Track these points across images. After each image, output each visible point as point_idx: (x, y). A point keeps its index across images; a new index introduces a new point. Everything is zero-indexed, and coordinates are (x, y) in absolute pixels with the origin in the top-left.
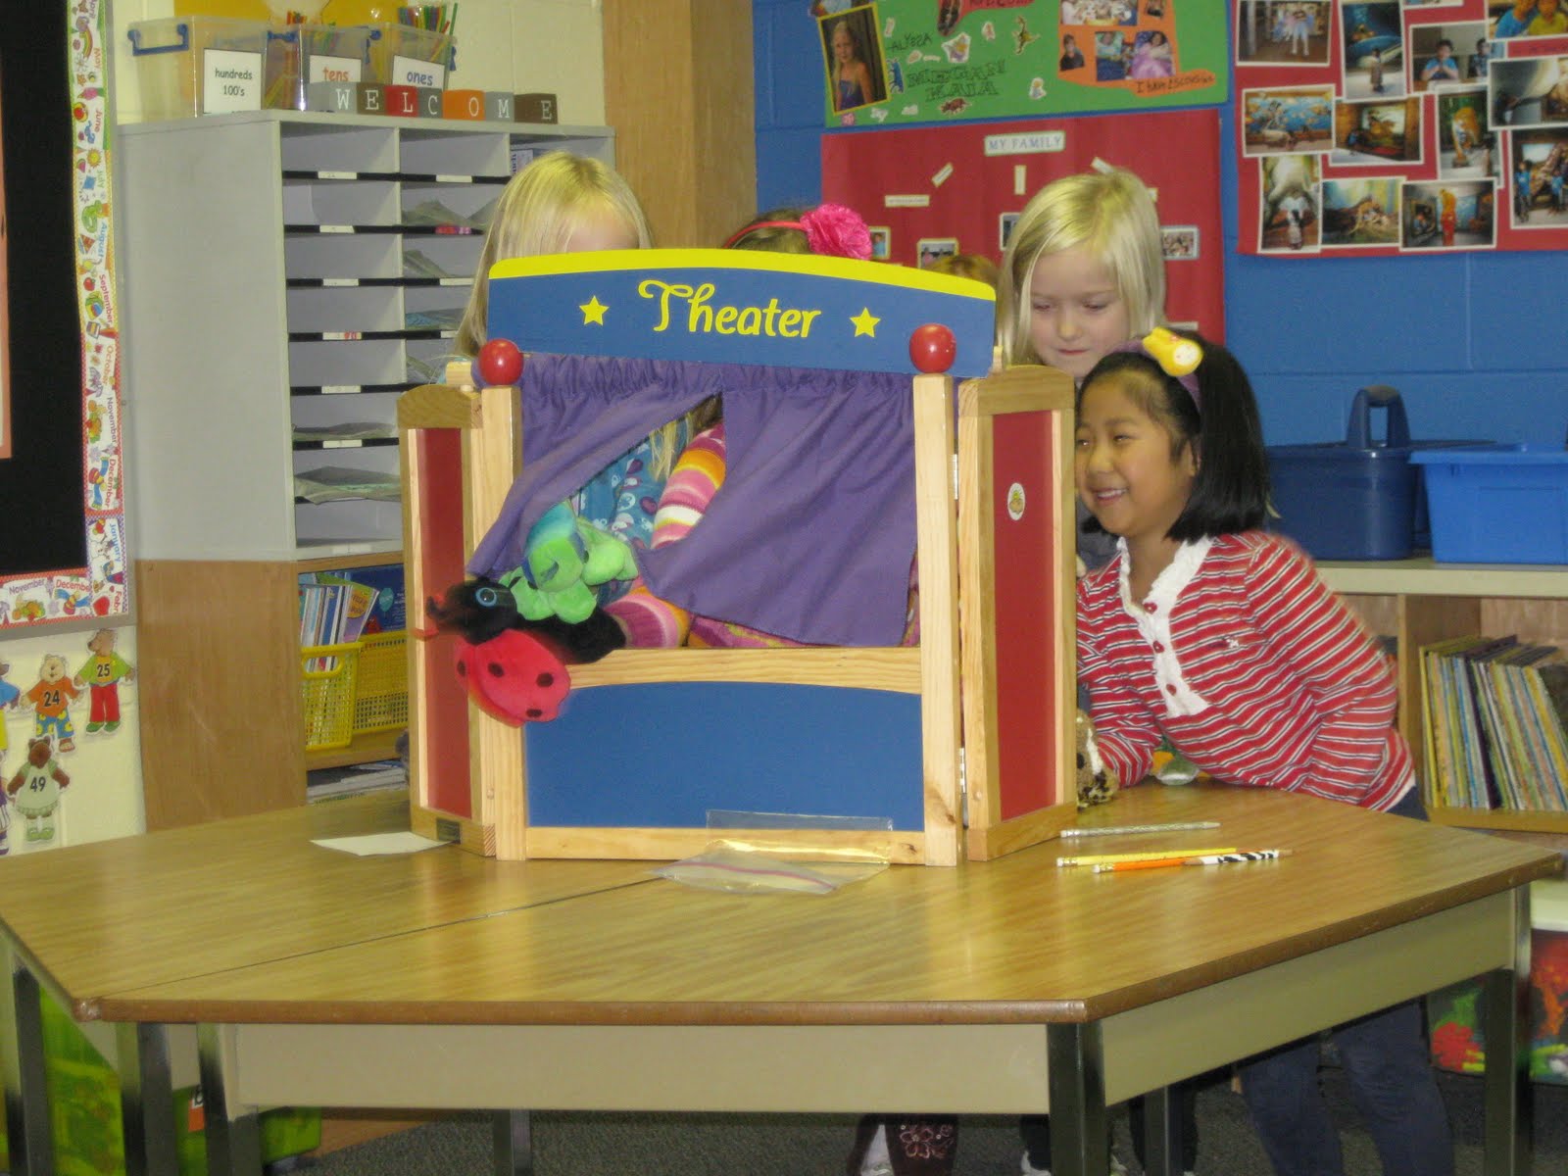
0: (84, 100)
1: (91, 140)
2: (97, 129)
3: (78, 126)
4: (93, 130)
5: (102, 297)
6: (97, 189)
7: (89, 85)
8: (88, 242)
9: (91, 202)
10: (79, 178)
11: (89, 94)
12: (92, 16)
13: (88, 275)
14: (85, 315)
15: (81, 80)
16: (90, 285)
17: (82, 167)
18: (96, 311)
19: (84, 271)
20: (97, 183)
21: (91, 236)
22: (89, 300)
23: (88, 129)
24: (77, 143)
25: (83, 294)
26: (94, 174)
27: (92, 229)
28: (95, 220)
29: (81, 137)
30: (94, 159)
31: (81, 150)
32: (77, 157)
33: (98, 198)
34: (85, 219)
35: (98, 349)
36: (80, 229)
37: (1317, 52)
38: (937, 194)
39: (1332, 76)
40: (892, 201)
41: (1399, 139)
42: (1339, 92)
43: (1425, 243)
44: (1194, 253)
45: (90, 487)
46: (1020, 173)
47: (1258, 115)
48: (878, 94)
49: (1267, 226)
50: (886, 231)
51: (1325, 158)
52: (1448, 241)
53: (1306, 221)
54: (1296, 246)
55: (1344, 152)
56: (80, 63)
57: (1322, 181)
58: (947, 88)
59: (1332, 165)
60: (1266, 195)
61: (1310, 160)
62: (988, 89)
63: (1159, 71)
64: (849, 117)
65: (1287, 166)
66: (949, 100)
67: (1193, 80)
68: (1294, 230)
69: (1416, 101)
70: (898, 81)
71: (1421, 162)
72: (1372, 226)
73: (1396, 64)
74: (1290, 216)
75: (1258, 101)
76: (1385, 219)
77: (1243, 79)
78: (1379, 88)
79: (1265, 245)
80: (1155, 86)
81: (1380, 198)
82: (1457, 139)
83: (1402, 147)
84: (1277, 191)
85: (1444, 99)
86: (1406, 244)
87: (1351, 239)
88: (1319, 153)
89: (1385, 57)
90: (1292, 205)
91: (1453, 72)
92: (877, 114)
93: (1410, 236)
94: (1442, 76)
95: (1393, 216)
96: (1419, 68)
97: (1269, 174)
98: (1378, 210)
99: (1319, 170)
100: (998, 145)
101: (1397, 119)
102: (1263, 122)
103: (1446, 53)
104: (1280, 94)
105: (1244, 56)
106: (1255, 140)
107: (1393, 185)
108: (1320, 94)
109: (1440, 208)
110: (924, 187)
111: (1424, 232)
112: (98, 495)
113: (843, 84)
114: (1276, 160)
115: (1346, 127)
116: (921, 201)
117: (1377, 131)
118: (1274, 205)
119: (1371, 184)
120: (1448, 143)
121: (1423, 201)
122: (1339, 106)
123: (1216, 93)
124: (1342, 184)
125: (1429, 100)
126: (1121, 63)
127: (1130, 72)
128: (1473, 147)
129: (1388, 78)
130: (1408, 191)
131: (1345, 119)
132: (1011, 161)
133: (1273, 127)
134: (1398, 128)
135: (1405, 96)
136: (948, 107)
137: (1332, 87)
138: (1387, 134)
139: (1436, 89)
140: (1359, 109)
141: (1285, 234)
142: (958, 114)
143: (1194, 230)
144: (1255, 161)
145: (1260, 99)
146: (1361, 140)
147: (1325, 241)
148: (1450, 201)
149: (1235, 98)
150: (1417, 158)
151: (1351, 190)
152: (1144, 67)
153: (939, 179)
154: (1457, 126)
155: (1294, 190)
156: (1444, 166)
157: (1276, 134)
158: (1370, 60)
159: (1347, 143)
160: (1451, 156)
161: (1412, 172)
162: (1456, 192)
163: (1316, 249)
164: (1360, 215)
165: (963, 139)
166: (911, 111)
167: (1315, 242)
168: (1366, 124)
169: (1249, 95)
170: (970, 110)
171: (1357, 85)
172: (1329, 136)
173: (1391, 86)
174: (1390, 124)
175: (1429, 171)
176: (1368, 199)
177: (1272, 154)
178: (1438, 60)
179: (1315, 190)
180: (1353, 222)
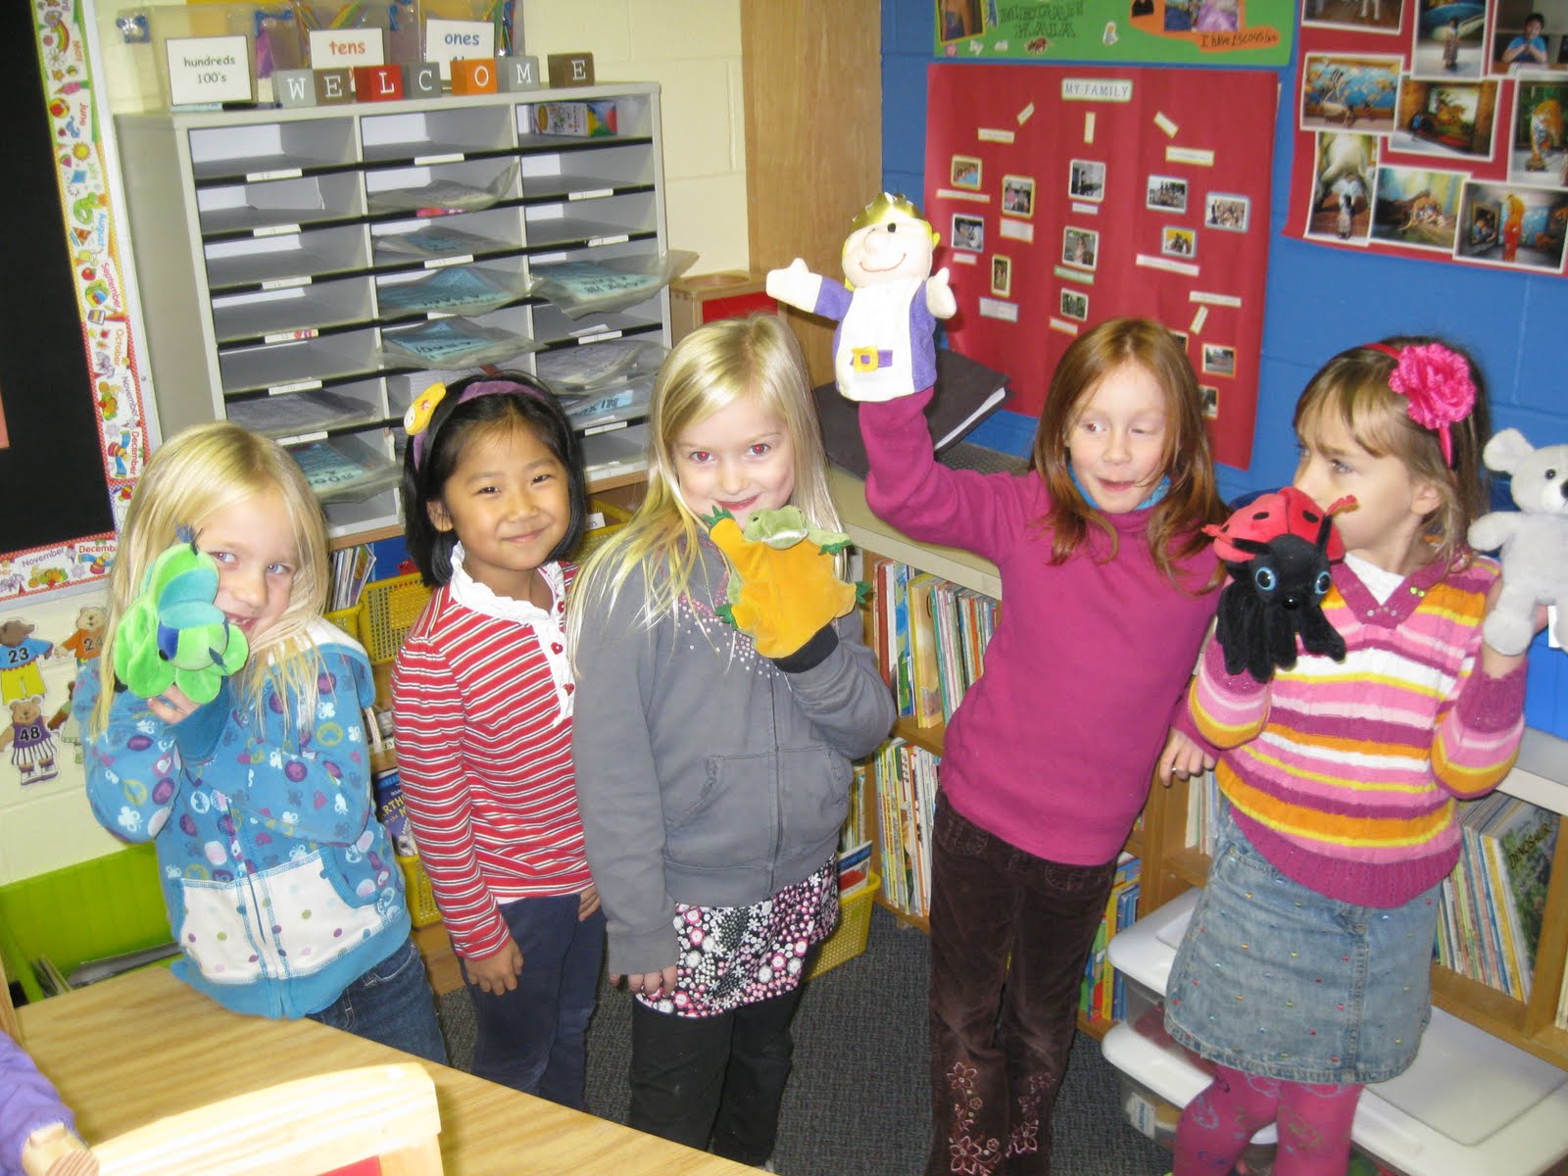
0: (64, 96)
1: (76, 134)
2: (83, 122)
3: (56, 123)
4: (76, 124)
5: (106, 284)
6: (90, 182)
7: (68, 79)
8: (83, 235)
9: (84, 194)
10: (64, 174)
11: (71, 89)
12: (66, 8)
13: (87, 265)
14: (85, 304)
15: (58, 75)
16: (89, 275)
17: (67, 162)
18: (98, 300)
19: (79, 262)
20: (89, 175)
21: (86, 228)
22: (88, 291)
23: (70, 125)
24: (57, 139)
25: (81, 285)
26: (83, 166)
27: (88, 220)
28: (89, 212)
29: (62, 133)
30: (82, 151)
31: (62, 146)
32: (58, 154)
33: (91, 189)
34: (77, 213)
35: (104, 334)
36: (71, 222)
37: (1389, 19)
38: (1021, 132)
39: (1402, 45)
40: (985, 134)
41: (1469, 129)
42: (1407, 66)
43: (1482, 254)
44: (1244, 226)
45: (110, 460)
46: (1090, 119)
47: (1319, 83)
48: (976, 28)
49: (1318, 208)
50: (978, 162)
51: (1385, 140)
52: (1509, 255)
53: (1358, 208)
54: (1344, 236)
55: (1406, 137)
56: (55, 59)
57: (1379, 166)
58: (1033, 26)
59: (1391, 149)
60: (1321, 173)
61: (1369, 141)
62: (1067, 31)
63: (1224, 25)
64: (951, 49)
65: (1344, 144)
66: (1035, 39)
67: (1257, 37)
68: (1344, 216)
69: (1493, 85)
70: (992, 16)
71: (1490, 159)
72: (1426, 227)
73: (1474, 38)
74: (1342, 201)
75: (1319, 68)
76: (1441, 220)
77: (1309, 40)
78: (1452, 66)
79: (1313, 230)
80: (1220, 41)
81: (1439, 194)
82: (1535, 137)
83: (1471, 139)
84: (1331, 171)
85: (1526, 86)
86: (1461, 252)
87: (1402, 237)
88: (1379, 134)
89: (1465, 28)
90: (1345, 188)
91: (1541, 54)
92: (975, 47)
93: (1467, 243)
94: (1527, 58)
95: (1451, 219)
96: (1501, 45)
97: (1325, 151)
98: (1435, 208)
99: (1377, 153)
100: (1076, 89)
101: (1469, 105)
102: (1323, 92)
103: (1535, 30)
104: (1342, 62)
105: (1311, 15)
106: (1314, 111)
107: (1456, 181)
108: (1388, 66)
109: (1505, 215)
110: (1009, 124)
111: (1483, 241)
112: (120, 465)
113: (949, 15)
114: (1333, 137)
115: (1412, 108)
116: (1006, 137)
117: (1444, 116)
118: (1327, 185)
119: (1431, 176)
120: (1523, 141)
121: (1487, 204)
122: (1406, 82)
123: (1277, 55)
124: (1401, 173)
125: (1508, 85)
126: (1188, 13)
127: (1196, 23)
128: (1553, 149)
129: (1464, 55)
130: (1472, 191)
131: (1411, 99)
132: (1084, 106)
133: (1333, 99)
134: (1469, 116)
135: (1481, 79)
136: (1034, 46)
137: (1401, 58)
138: (1454, 120)
139: (1518, 73)
140: (1428, 87)
141: (1335, 220)
142: (1040, 54)
143: (1244, 201)
144: (1312, 134)
145: (1323, 65)
146: (1425, 126)
147: (1375, 234)
148: (1517, 210)
149: (1297, 62)
150: (1486, 152)
151: (1409, 181)
152: (1210, 20)
153: (1024, 116)
154: (1537, 122)
155: (1349, 172)
156: (1516, 167)
157: (1336, 107)
158: (1445, 32)
159: (1409, 127)
160: (1527, 156)
161: (1480, 170)
162: (1527, 201)
163: (1365, 241)
164: (1415, 211)
165: (1043, 79)
166: (1002, 47)
167: (1364, 234)
168: (1433, 107)
169: (1312, 60)
170: (1054, 51)
171: (1429, 59)
172: (1391, 116)
173: (1467, 65)
174: (1459, 109)
175: (1498, 170)
176: (1426, 194)
177: (1329, 129)
178: (1525, 38)
179: (1371, 174)
180: (1407, 218)
